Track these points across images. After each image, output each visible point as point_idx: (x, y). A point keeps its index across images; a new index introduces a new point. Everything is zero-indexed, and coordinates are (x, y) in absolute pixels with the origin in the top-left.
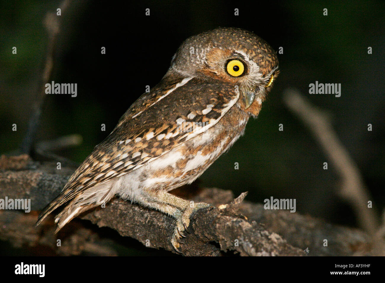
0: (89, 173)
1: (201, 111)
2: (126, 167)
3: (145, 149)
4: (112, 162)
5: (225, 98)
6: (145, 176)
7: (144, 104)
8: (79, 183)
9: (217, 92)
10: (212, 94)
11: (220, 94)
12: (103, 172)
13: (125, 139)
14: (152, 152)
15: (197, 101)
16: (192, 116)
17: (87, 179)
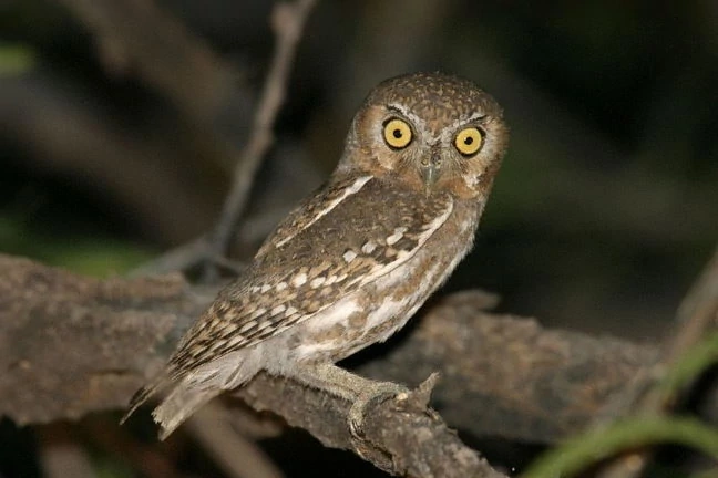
0: (206, 338)
1: (386, 238)
2: (261, 331)
3: (291, 301)
4: (239, 322)
5: (425, 216)
6: (298, 341)
7: (294, 223)
8: (188, 355)
9: (413, 207)
10: (405, 209)
11: (418, 210)
12: (225, 338)
13: (262, 285)
14: (303, 306)
15: (380, 223)
16: (369, 248)
17: (201, 349)
